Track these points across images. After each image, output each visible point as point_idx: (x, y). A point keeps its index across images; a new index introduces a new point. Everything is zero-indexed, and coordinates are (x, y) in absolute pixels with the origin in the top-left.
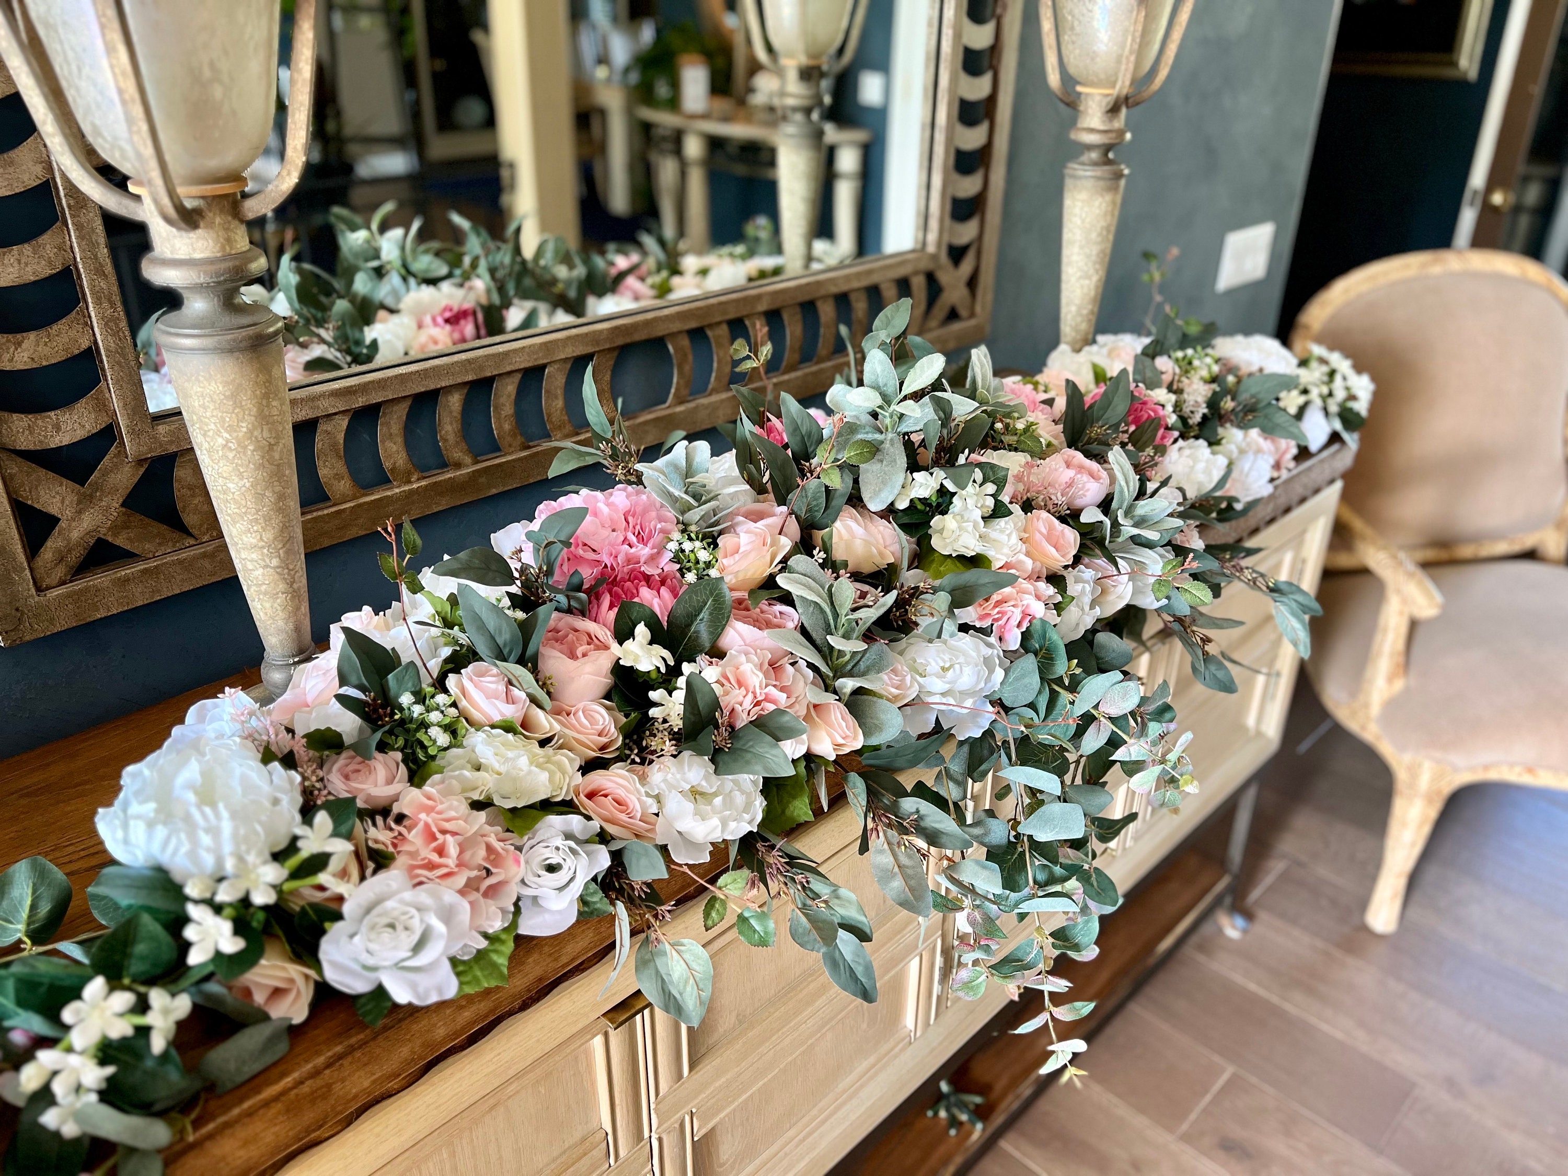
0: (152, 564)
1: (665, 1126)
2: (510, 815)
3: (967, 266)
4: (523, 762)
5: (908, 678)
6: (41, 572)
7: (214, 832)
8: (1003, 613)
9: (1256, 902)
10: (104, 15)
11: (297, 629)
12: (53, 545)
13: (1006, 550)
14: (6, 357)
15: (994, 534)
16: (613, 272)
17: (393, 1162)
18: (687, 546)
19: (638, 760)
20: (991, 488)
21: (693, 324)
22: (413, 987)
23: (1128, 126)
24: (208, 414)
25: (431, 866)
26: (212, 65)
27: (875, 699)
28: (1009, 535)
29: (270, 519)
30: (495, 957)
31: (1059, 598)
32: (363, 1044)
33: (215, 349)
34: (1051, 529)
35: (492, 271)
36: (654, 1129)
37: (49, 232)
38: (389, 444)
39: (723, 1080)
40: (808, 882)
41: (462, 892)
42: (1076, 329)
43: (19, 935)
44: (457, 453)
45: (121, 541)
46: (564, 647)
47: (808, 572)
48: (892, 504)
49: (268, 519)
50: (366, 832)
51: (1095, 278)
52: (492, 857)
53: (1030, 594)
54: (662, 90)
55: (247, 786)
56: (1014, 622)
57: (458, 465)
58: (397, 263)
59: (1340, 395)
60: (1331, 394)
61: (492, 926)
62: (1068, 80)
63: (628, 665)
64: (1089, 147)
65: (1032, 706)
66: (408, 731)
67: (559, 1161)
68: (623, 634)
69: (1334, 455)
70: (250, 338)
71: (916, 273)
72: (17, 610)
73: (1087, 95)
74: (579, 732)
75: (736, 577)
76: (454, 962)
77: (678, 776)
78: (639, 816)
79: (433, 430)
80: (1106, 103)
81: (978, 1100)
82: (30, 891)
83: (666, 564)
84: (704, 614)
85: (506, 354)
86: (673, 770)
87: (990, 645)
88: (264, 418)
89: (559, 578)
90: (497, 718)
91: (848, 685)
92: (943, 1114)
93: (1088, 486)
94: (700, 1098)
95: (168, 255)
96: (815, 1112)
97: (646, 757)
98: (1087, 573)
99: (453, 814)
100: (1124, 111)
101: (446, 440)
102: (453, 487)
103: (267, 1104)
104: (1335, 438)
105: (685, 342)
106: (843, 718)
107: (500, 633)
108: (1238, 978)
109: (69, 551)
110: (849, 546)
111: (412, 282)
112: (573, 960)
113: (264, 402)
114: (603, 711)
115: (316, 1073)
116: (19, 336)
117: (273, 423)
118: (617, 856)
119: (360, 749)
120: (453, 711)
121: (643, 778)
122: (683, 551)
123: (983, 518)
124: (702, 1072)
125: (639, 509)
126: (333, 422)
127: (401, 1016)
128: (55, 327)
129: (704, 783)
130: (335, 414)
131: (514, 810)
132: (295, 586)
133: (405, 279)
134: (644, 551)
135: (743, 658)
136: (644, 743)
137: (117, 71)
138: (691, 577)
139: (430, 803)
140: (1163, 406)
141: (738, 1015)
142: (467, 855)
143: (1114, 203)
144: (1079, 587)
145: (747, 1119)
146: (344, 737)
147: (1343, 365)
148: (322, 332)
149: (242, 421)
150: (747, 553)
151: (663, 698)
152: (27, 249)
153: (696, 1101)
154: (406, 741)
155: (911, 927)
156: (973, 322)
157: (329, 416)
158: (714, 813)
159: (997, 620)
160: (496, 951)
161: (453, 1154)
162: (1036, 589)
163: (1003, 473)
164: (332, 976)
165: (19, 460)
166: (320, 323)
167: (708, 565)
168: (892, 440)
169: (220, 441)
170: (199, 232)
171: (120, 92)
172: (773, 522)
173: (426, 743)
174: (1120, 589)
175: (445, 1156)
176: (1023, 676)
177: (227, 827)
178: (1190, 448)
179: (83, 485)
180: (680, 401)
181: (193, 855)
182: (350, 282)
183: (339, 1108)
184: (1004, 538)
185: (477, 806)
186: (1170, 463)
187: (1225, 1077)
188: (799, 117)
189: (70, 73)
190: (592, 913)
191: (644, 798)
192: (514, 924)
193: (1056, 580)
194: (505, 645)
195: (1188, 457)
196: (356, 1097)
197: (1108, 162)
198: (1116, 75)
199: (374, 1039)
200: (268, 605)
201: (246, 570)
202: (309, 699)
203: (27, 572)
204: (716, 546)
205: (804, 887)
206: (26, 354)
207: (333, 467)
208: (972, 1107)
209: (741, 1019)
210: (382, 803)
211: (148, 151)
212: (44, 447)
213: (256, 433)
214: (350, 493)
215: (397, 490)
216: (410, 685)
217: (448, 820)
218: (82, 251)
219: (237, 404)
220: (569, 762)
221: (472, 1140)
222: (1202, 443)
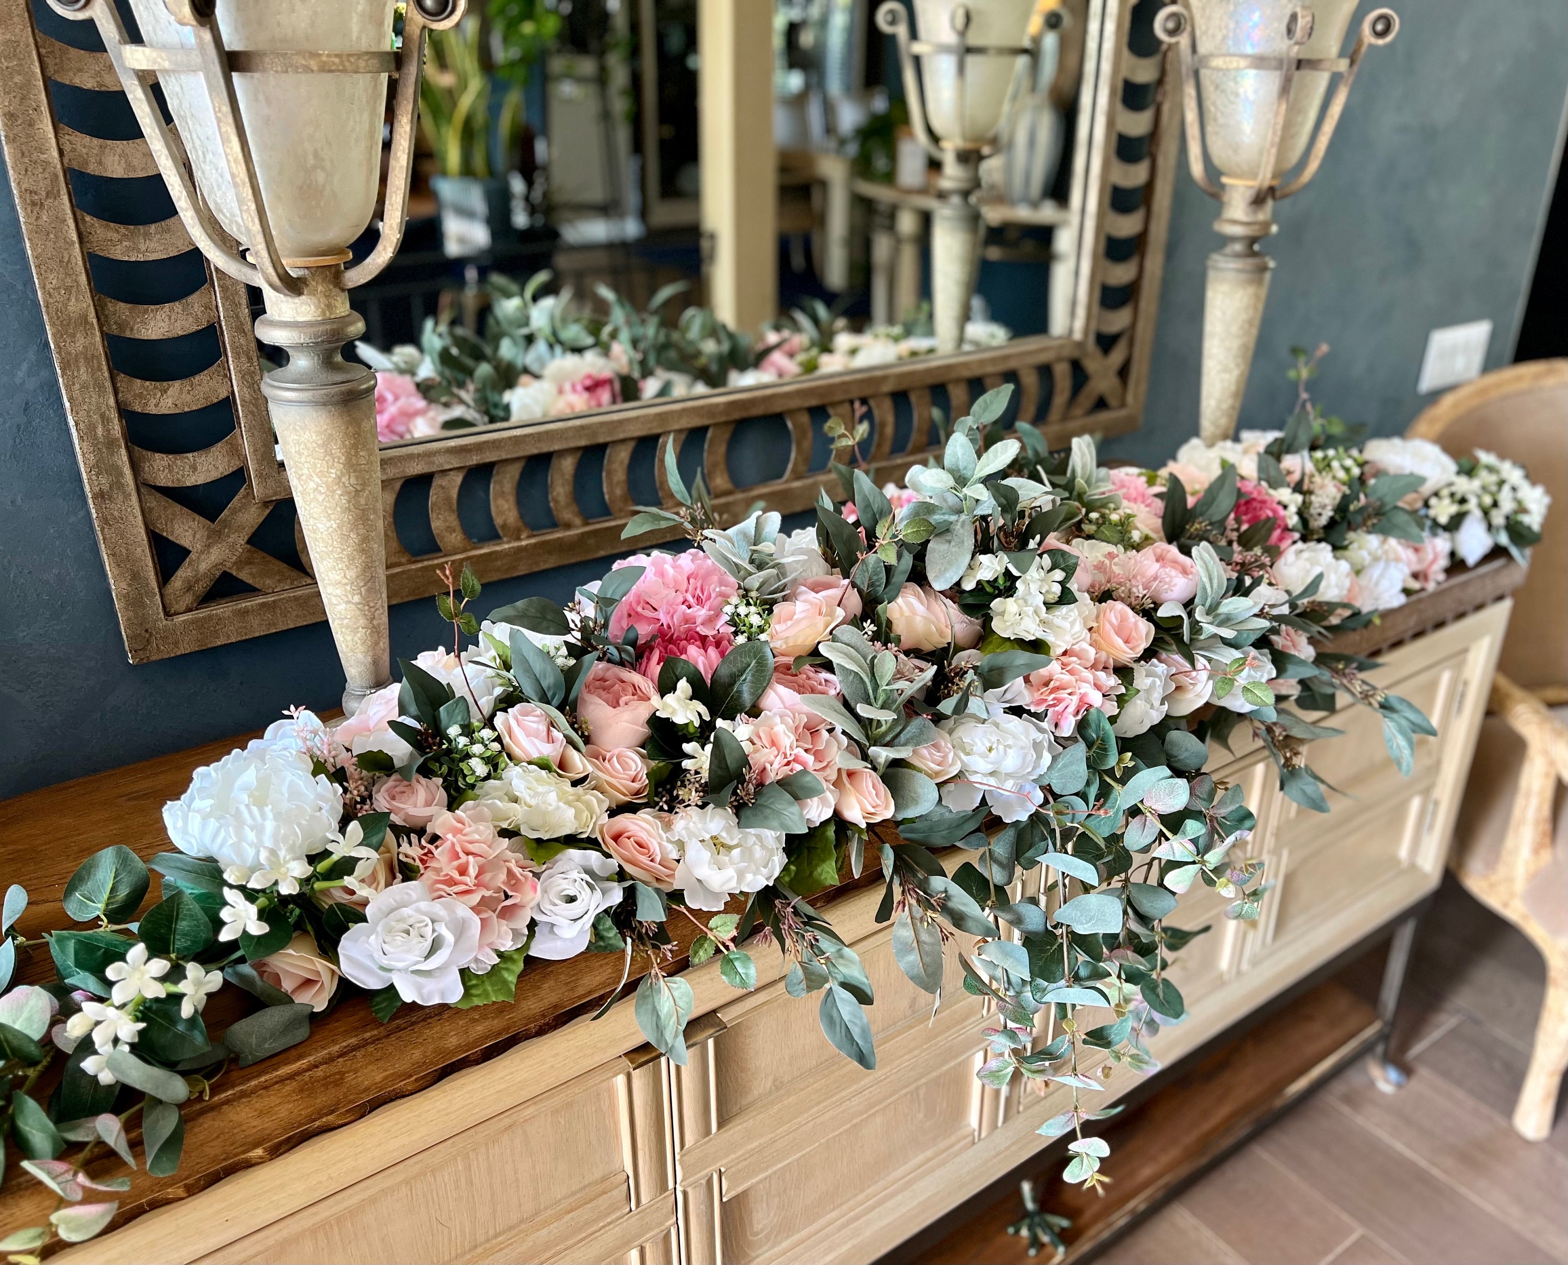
0: (270, 599)
1: (692, 1179)
2: (534, 845)
3: (1117, 356)
4: (552, 797)
5: (951, 755)
6: (170, 598)
7: (259, 830)
8: (1059, 701)
9: (1418, 1057)
10: (220, 111)
11: (375, 663)
12: (183, 573)
13: (1068, 638)
14: (153, 402)
15: (1057, 621)
16: (760, 347)
17: (407, 1162)
18: (743, 610)
19: (666, 807)
20: (1059, 575)
21: (814, 402)
22: (419, 989)
23: (1275, 218)
24: (303, 460)
25: (451, 882)
26: (316, 154)
27: (914, 772)
28: (1072, 624)
29: (354, 559)
30: (506, 975)
31: (1123, 690)
32: (376, 1040)
33: (311, 402)
34: (1123, 619)
35: (635, 343)
36: (679, 1180)
37: (198, 293)
38: (501, 502)
39: (756, 1144)
40: (817, 940)
41: (475, 909)
42: (1215, 423)
43: (98, 913)
44: (567, 515)
45: (244, 575)
46: (610, 696)
47: (853, 642)
48: (958, 584)
49: (351, 559)
50: (399, 846)
51: (1236, 373)
52: (513, 882)
53: (1088, 682)
54: (880, 163)
55: (294, 793)
56: (1072, 709)
57: (568, 526)
58: (547, 331)
59: (1507, 506)
60: (1495, 504)
61: (503, 945)
62: (1213, 171)
63: (664, 716)
64: (1233, 239)
65: (1083, 795)
66: (453, 760)
67: (578, 1196)
68: (666, 687)
69: (1497, 571)
70: (342, 393)
71: (1059, 359)
72: (146, 631)
73: (1232, 186)
74: (612, 776)
75: (786, 643)
76: (464, 973)
77: (700, 826)
78: (658, 859)
79: (545, 490)
80: (1250, 194)
81: (1065, 1223)
82: (113, 875)
83: (722, 626)
84: (748, 676)
85: (621, 422)
86: (695, 818)
87: (1041, 730)
88: (352, 466)
89: (615, 630)
90: (535, 755)
91: (883, 754)
92: (1024, 1232)
93: (1175, 580)
94: (730, 1158)
95: (277, 318)
96: (861, 1197)
97: (673, 804)
98: (1159, 667)
99: (477, 837)
100: (1270, 203)
101: (556, 502)
102: (561, 546)
103: (282, 1080)
104: (1497, 552)
105: (805, 419)
106: (874, 787)
107: (545, 677)
108: (1384, 1135)
109: (197, 581)
110: (909, 622)
111: (558, 349)
112: (590, 993)
113: (353, 452)
114: (637, 758)
115: (330, 1060)
116: (165, 384)
117: (360, 471)
118: (630, 894)
119: (404, 773)
120: (496, 746)
121: (668, 826)
122: (739, 615)
123: (1045, 603)
124: (731, 1132)
125: (702, 572)
126: (448, 478)
127: (414, 1019)
128: (197, 377)
129: (724, 834)
130: (451, 470)
131: (539, 841)
132: (375, 622)
133: (551, 346)
134: (701, 613)
135: (778, 720)
136: (675, 793)
137: (231, 158)
138: (741, 639)
139: (460, 825)
140: (1285, 507)
141: (775, 1081)
142: (487, 877)
143: (1257, 297)
144: (1149, 681)
145: (785, 1190)
146: (395, 761)
147: (1514, 475)
148: (463, 394)
149: (332, 467)
150: (799, 621)
151: (696, 751)
152: (177, 306)
153: (725, 1161)
154: (450, 770)
155: (973, 1019)
156: (1122, 413)
157: (444, 472)
158: (732, 864)
159: (1054, 705)
160: (507, 969)
161: (468, 1168)
162: (1095, 678)
163: (1074, 561)
164: (348, 969)
165: (158, 495)
166: (461, 385)
167: (761, 630)
168: (963, 522)
169: (312, 485)
170: (303, 298)
171: (233, 176)
172: (835, 593)
173: (466, 772)
174: (1199, 688)
175: (460, 1167)
176: (1071, 763)
177: (270, 825)
178: (1312, 551)
179: (213, 522)
180: (797, 476)
181: (237, 847)
182: (496, 348)
183: (351, 1097)
184: (1067, 625)
185: (504, 833)
186: (1285, 564)
187: (1354, 1237)
188: (956, 200)
189: (197, 157)
190: (606, 947)
191: (665, 843)
192: (527, 946)
193: (1123, 672)
194: (549, 688)
195: (1307, 560)
196: (367, 1089)
197: (1253, 254)
198: (1259, 166)
199: (387, 1036)
200: (349, 638)
201: (331, 603)
202: (372, 726)
203: (158, 597)
204: (771, 611)
205: (812, 945)
206: (170, 401)
207: (445, 521)
208: (1057, 1230)
209: (778, 1085)
210: (420, 824)
211: (256, 227)
212: (181, 485)
213: (343, 480)
214: (461, 545)
215: (506, 546)
216: (459, 718)
217: (471, 842)
218: (225, 310)
219: (329, 453)
220: (598, 803)
221: (488, 1157)
222: (1325, 548)
